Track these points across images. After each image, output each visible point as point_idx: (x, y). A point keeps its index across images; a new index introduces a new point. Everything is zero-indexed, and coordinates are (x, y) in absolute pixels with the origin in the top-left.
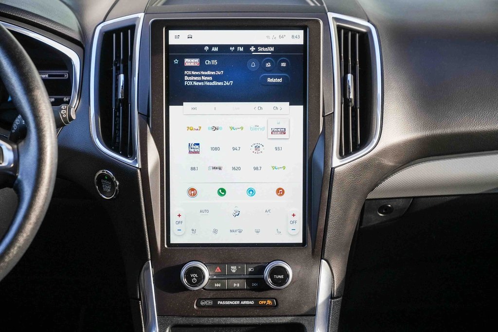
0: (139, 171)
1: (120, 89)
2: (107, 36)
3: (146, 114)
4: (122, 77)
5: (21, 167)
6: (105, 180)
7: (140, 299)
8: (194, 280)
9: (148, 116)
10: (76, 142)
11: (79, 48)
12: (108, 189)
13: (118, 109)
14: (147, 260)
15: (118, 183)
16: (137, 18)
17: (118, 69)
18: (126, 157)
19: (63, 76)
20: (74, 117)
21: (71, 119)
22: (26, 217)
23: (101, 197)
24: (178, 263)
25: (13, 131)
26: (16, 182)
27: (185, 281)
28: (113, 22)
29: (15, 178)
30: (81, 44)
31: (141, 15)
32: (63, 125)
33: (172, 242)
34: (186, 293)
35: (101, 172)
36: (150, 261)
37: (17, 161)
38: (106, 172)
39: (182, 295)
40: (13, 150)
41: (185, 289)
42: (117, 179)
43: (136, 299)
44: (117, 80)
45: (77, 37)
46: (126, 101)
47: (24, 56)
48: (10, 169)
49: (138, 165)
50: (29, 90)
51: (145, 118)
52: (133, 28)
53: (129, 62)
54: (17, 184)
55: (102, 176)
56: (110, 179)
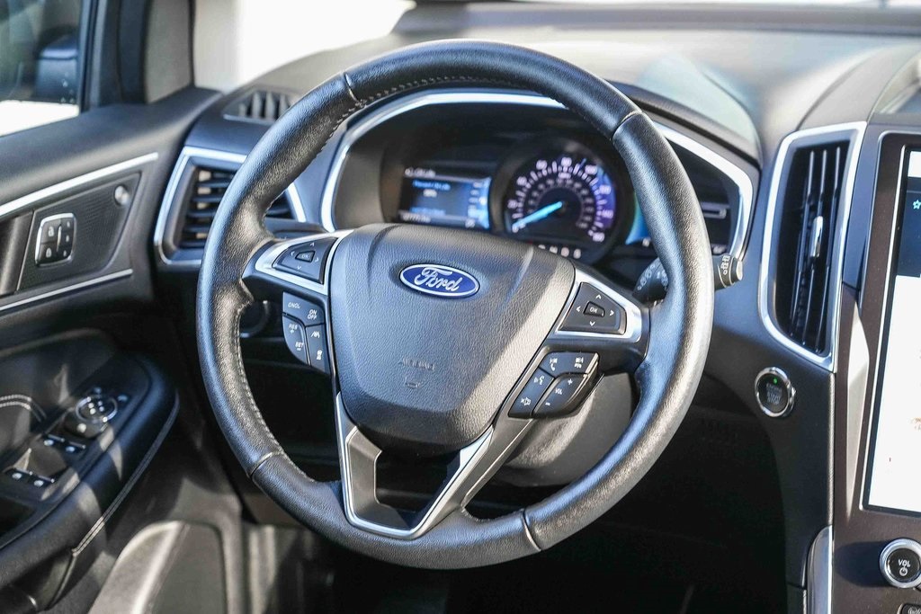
0: (832, 377)
1: (815, 242)
2: (800, 156)
3: (855, 285)
4: (819, 221)
5: (652, 344)
6: (772, 383)
7: (806, 588)
8: (904, 571)
9: (858, 289)
10: (737, 322)
11: (755, 172)
12: (775, 399)
13: (806, 275)
14: (826, 525)
15: (793, 392)
16: (853, 131)
17: (813, 209)
18: (813, 351)
19: (717, 212)
20: (740, 275)
21: (735, 279)
22: (651, 422)
23: (764, 412)
24: (878, 539)
25: (639, 288)
26: (642, 366)
27: (887, 570)
28: (815, 132)
29: (641, 359)
30: (758, 165)
31: (861, 127)
32: (722, 287)
33: (872, 502)
34: (887, 591)
35: (766, 371)
36: (830, 528)
37: (646, 336)
38: (776, 370)
39: (877, 593)
40: (643, 315)
41: (885, 583)
42: (793, 385)
43: (799, 586)
44: (810, 228)
45: (752, 151)
46: (822, 264)
48: (635, 345)
49: (833, 367)
51: (853, 291)
52: (845, 145)
53: (834, 200)
54: (643, 371)
55: (769, 378)
56: (781, 384)
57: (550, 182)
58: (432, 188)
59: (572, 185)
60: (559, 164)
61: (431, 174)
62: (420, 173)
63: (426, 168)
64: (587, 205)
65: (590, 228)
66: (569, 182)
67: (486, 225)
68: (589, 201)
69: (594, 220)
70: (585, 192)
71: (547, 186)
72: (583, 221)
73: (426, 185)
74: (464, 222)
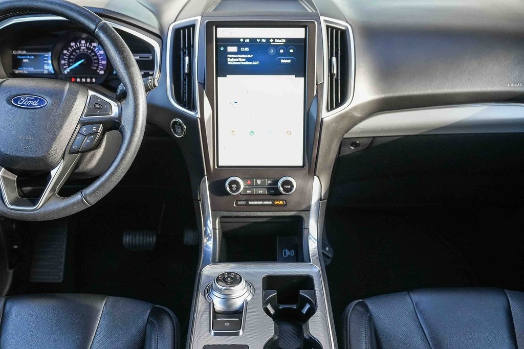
0: (199, 119)
1: (186, 67)
2: (177, 32)
3: (203, 83)
4: (187, 58)
5: (123, 117)
6: (177, 125)
7: (200, 200)
8: (234, 189)
9: (204, 84)
10: (159, 101)
11: (160, 40)
12: (179, 131)
13: (185, 80)
14: (204, 176)
15: (185, 127)
16: (196, 20)
17: (184, 53)
18: (191, 110)
19: (149, 57)
20: (157, 85)
21: (155, 86)
22: (127, 149)
23: (175, 136)
24: (224, 178)
25: (118, 94)
26: (121, 126)
27: (228, 189)
28: (182, 22)
29: (120, 124)
30: (160, 37)
31: (199, 18)
32: (150, 90)
33: (220, 165)
34: (229, 197)
35: (174, 120)
36: (206, 177)
37: (120, 114)
38: (178, 120)
39: (226, 198)
40: (118, 106)
41: (228, 194)
42: (185, 124)
43: (197, 200)
44: (184, 61)
45: (157, 32)
46: (190, 75)
47: (123, 45)
48: (116, 118)
49: (199, 116)
50: (127, 66)
51: (202, 85)
52: (193, 26)
53: (192, 49)
54: (121, 128)
55: (175, 123)
56: (180, 125)
57: (77, 51)
58: (26, 59)
59: (87, 52)
60: (80, 43)
61: (25, 52)
62: (20, 52)
63: (22, 50)
64: (95, 59)
65: (97, 69)
66: (86, 50)
67: (53, 72)
68: (95, 57)
69: (98, 65)
70: (93, 54)
71: (76, 53)
72: (94, 66)
73: (23, 57)
74: (43, 72)
